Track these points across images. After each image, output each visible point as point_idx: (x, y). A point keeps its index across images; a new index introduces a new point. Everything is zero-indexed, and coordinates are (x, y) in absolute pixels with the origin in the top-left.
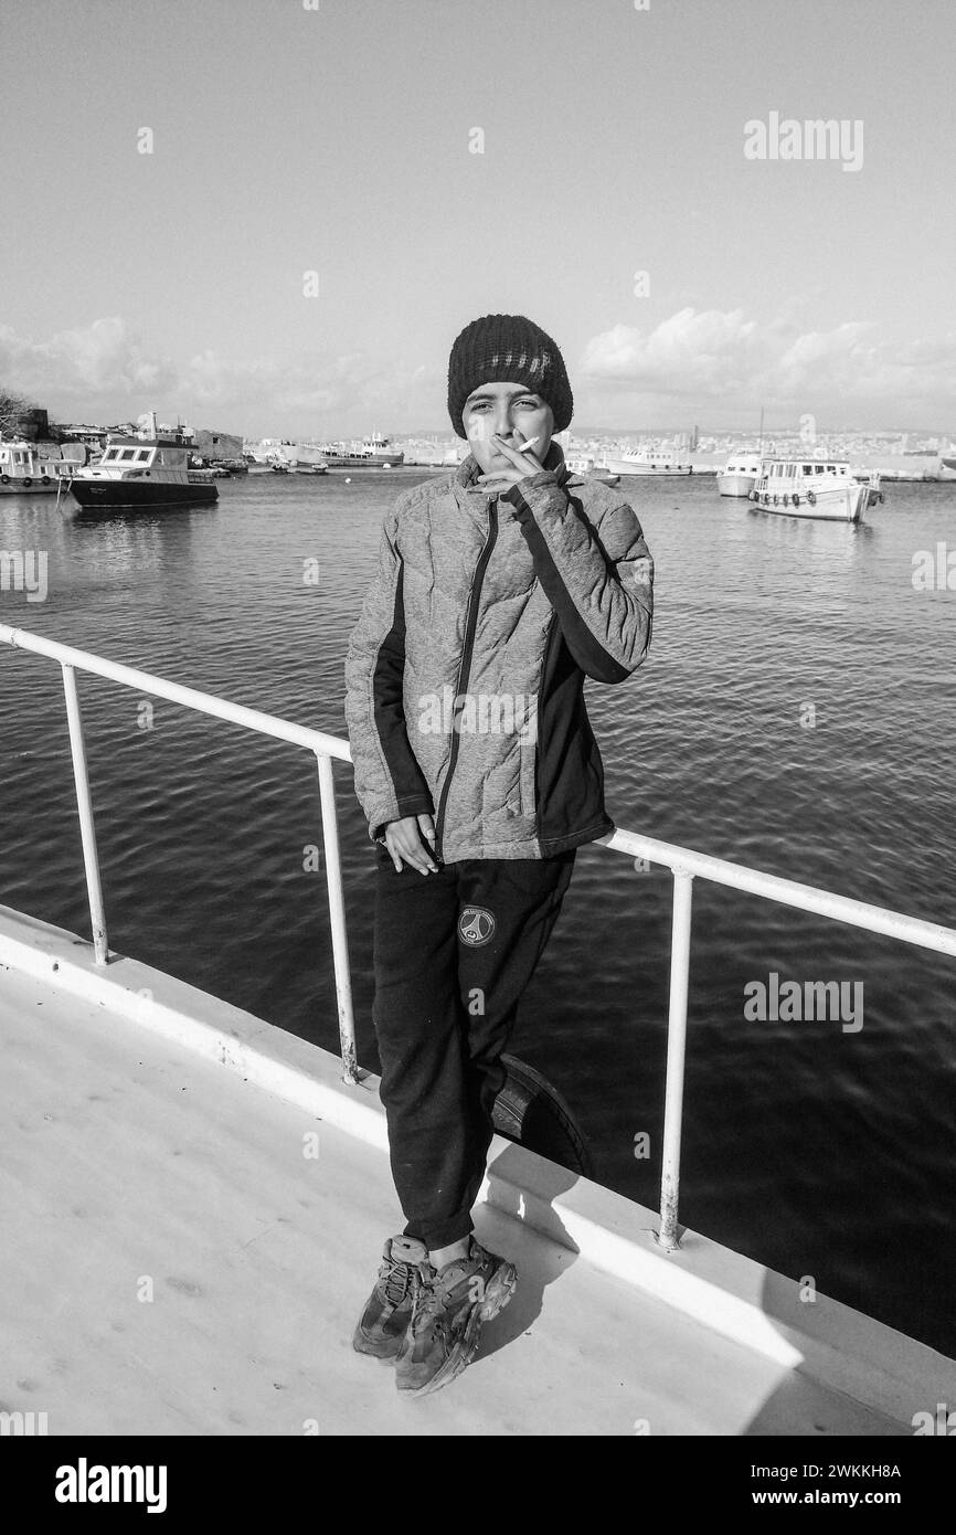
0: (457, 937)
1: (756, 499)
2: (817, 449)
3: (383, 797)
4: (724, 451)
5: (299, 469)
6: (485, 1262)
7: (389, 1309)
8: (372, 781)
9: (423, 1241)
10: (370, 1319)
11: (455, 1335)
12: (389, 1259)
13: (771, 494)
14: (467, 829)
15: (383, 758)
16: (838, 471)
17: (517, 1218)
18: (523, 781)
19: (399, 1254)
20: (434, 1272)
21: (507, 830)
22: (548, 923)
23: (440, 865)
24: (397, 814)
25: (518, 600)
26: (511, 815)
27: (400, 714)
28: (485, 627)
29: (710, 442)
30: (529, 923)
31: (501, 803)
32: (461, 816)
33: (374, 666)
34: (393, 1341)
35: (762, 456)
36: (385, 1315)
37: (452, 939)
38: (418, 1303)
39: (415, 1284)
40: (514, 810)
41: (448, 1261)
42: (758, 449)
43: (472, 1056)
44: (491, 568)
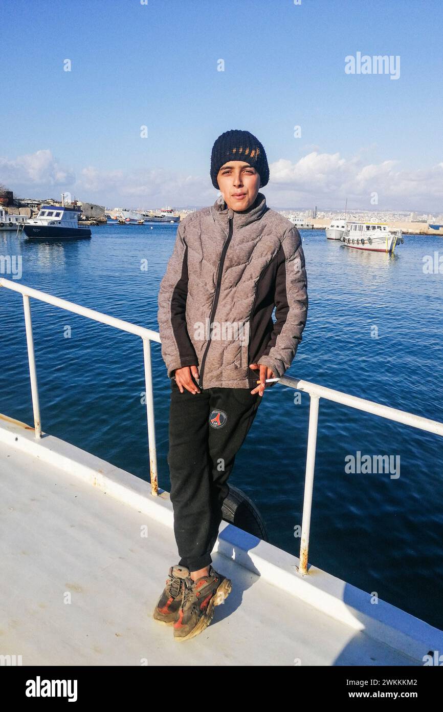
0: (208, 424)
1: (344, 241)
2: (372, 219)
3: (174, 358)
4: (328, 219)
5: (131, 222)
6: (217, 578)
7: (171, 599)
8: (169, 350)
9: (188, 568)
10: (162, 604)
11: (202, 612)
12: (172, 576)
13: (351, 239)
14: (215, 373)
15: (174, 339)
16: (382, 228)
17: (232, 559)
18: (242, 352)
19: (176, 574)
20: (193, 582)
21: (234, 374)
22: (251, 419)
23: (201, 390)
24: (180, 366)
25: (241, 267)
26: (236, 367)
27: (184, 319)
28: (226, 279)
29: (322, 214)
30: (242, 419)
31: (232, 361)
32: (213, 367)
33: (172, 296)
34: (173, 615)
35: (347, 221)
36: (169, 602)
37: (206, 426)
38: (185, 597)
39: (183, 588)
40: (237, 365)
41: (199, 577)
42: (344, 217)
43: (214, 480)
44: (229, 251)
